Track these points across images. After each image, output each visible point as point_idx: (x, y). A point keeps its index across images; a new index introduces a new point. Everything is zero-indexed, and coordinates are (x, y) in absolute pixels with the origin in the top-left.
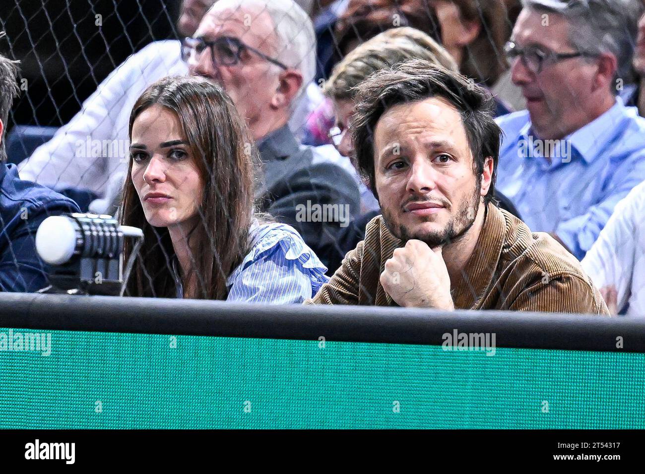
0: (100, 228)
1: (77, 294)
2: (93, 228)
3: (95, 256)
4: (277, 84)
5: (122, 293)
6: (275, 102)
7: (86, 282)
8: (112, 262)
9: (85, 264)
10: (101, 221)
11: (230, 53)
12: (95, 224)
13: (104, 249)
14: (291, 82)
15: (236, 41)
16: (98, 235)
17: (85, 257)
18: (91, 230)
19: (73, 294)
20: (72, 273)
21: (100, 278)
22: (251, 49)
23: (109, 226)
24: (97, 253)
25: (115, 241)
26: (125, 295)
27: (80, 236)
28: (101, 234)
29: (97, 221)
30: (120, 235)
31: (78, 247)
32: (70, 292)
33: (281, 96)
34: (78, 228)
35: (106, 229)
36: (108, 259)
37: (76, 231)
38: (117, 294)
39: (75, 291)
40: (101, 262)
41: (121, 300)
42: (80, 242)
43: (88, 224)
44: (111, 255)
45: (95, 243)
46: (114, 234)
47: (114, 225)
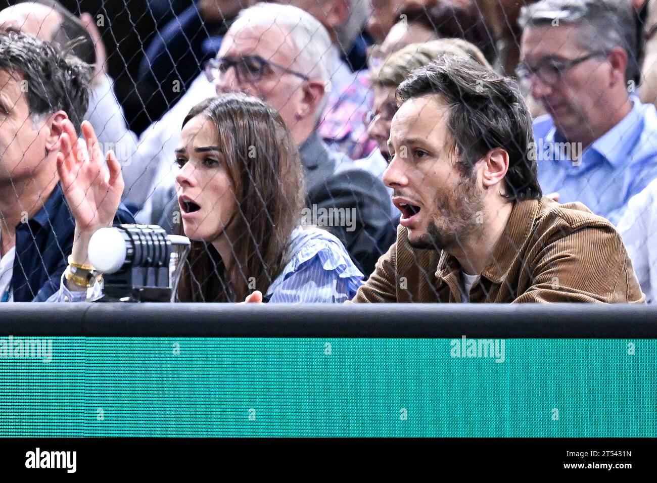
0: (148, 238)
1: (129, 301)
2: (142, 238)
3: (146, 264)
4: (300, 95)
5: (172, 299)
6: (300, 112)
7: (137, 290)
8: (162, 270)
9: (136, 272)
10: (150, 231)
11: (254, 70)
12: (144, 235)
13: (154, 258)
14: (313, 92)
15: (258, 59)
16: (147, 244)
17: (136, 266)
18: (140, 240)
19: (125, 302)
20: (124, 282)
21: (151, 285)
22: (274, 65)
23: (157, 235)
24: (147, 261)
25: (163, 249)
26: (176, 301)
27: (130, 246)
28: (150, 243)
29: (146, 231)
30: (168, 243)
31: (128, 257)
32: (122, 299)
33: (306, 106)
34: (128, 239)
35: (155, 238)
36: (158, 266)
37: (126, 241)
38: (168, 301)
39: (127, 299)
40: (150, 269)
41: (173, 306)
42: (130, 251)
43: (137, 234)
44: (160, 263)
45: (145, 253)
46: (162, 243)
47: (162, 234)
